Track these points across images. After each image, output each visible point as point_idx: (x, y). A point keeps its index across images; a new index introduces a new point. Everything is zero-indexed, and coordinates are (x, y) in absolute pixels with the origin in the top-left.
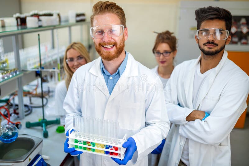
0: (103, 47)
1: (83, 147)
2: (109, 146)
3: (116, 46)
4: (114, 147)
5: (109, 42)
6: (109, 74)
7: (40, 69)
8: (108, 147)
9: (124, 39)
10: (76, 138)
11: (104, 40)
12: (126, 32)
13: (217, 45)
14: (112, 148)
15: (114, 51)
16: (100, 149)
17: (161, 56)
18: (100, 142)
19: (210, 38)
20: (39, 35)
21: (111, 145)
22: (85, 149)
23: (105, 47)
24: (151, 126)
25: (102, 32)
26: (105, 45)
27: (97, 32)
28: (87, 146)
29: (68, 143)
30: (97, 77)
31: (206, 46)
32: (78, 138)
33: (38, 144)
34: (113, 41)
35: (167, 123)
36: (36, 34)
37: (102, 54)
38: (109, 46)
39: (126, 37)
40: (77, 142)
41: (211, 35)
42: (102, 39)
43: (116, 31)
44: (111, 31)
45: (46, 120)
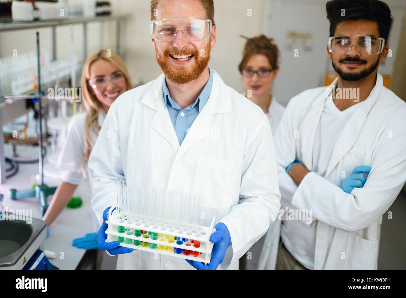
0: (173, 57)
1: (133, 241)
2: (184, 239)
3: (196, 58)
4: (192, 241)
5: (184, 49)
6: (179, 108)
7: (37, 95)
8: (181, 240)
9: (210, 46)
10: (122, 225)
11: (175, 45)
12: (214, 33)
13: (364, 62)
14: (189, 242)
15: (192, 65)
16: (166, 243)
17: (255, 77)
18: (167, 232)
19: (352, 52)
20: (38, 34)
21: (186, 237)
22: (137, 243)
23: (175, 58)
24: (250, 201)
25: (171, 30)
26: (177, 54)
27: (162, 30)
28: (141, 238)
29: (106, 232)
30: (156, 111)
31: (345, 63)
32: (125, 224)
33: (39, 231)
34: (191, 47)
35: (276, 197)
36: (33, 32)
37: (169, 71)
38: (183, 57)
39: (212, 43)
40: (124, 232)
41: (353, 47)
42: (171, 43)
43: (198, 29)
44: (189, 30)
45: (46, 186)
